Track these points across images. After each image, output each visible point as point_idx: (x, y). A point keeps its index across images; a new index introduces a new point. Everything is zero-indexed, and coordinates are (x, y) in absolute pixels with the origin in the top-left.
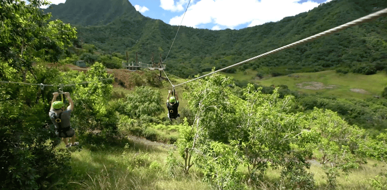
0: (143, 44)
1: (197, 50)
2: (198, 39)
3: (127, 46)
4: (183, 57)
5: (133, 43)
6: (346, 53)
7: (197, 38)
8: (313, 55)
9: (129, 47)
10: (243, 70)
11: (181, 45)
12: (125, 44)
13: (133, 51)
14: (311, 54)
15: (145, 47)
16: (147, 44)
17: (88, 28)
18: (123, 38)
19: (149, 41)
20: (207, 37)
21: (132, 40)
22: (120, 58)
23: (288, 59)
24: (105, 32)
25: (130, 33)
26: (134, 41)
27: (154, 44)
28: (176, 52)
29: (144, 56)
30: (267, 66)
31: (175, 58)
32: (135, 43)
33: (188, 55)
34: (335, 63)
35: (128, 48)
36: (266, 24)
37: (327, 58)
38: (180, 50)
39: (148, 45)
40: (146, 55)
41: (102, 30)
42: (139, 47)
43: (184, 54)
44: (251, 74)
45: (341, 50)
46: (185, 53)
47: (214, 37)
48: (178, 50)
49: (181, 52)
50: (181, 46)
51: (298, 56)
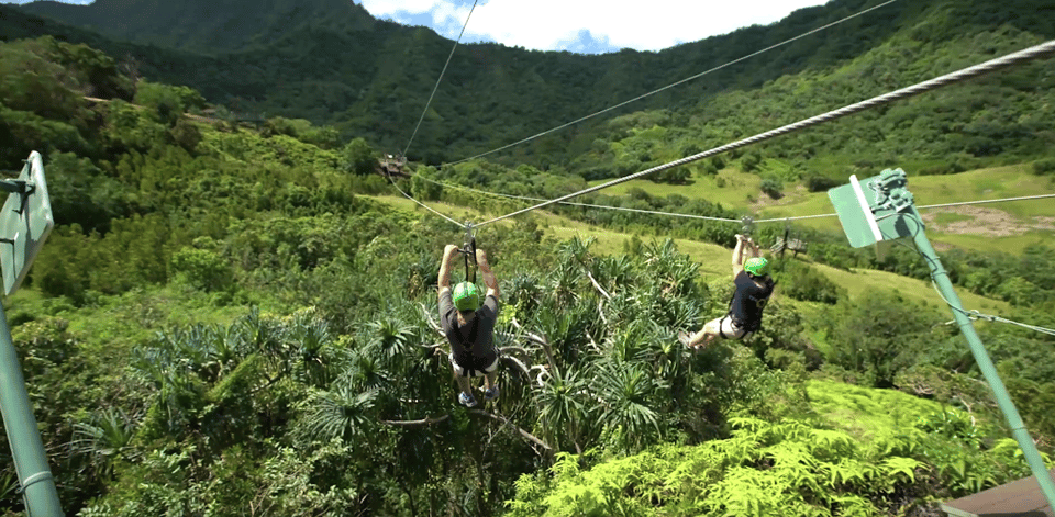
0: (380, 101)
1: (541, 115)
2: (542, 81)
3: (333, 108)
4: (504, 136)
5: (350, 99)
6: (1030, 108)
7: (539, 79)
8: (922, 119)
9: (338, 109)
10: (712, 172)
11: (494, 100)
12: (324, 102)
13: (350, 122)
14: (913, 117)
15: (388, 109)
16: (393, 100)
17: (213, 56)
18: (320, 84)
19: (397, 90)
20: (568, 76)
21: (348, 88)
22: (305, 141)
23: (842, 133)
24: (265, 68)
25: (337, 69)
26: (353, 91)
27: (412, 101)
28: (481, 122)
29: (386, 136)
30: (781, 156)
31: (480, 138)
32: (355, 99)
33: (518, 128)
34: (1007, 140)
35: (337, 114)
36: (739, 31)
37: (970, 127)
38: (491, 114)
39: (398, 104)
40: (391, 133)
41: (255, 63)
42: (369, 110)
43: (506, 128)
44: (742, 184)
45: (1012, 98)
46: (507, 123)
47: (588, 74)
48: (485, 116)
49: (496, 122)
50: (495, 105)
51: (872, 123)
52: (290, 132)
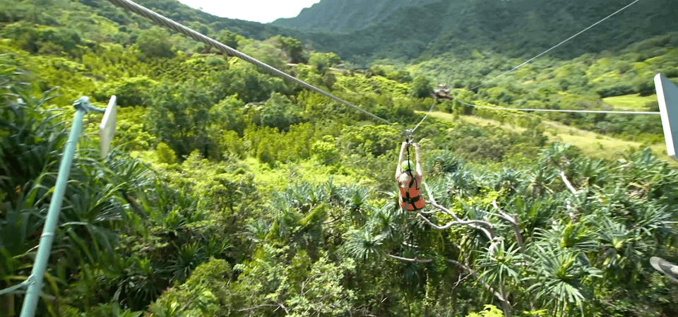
52: (382, 74)
